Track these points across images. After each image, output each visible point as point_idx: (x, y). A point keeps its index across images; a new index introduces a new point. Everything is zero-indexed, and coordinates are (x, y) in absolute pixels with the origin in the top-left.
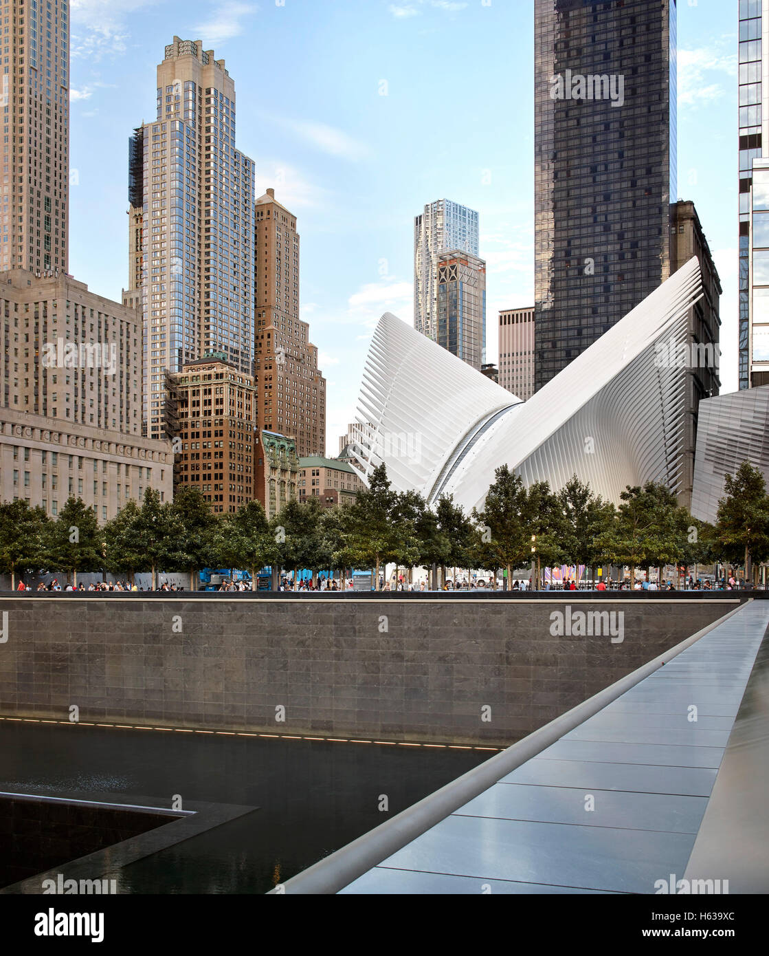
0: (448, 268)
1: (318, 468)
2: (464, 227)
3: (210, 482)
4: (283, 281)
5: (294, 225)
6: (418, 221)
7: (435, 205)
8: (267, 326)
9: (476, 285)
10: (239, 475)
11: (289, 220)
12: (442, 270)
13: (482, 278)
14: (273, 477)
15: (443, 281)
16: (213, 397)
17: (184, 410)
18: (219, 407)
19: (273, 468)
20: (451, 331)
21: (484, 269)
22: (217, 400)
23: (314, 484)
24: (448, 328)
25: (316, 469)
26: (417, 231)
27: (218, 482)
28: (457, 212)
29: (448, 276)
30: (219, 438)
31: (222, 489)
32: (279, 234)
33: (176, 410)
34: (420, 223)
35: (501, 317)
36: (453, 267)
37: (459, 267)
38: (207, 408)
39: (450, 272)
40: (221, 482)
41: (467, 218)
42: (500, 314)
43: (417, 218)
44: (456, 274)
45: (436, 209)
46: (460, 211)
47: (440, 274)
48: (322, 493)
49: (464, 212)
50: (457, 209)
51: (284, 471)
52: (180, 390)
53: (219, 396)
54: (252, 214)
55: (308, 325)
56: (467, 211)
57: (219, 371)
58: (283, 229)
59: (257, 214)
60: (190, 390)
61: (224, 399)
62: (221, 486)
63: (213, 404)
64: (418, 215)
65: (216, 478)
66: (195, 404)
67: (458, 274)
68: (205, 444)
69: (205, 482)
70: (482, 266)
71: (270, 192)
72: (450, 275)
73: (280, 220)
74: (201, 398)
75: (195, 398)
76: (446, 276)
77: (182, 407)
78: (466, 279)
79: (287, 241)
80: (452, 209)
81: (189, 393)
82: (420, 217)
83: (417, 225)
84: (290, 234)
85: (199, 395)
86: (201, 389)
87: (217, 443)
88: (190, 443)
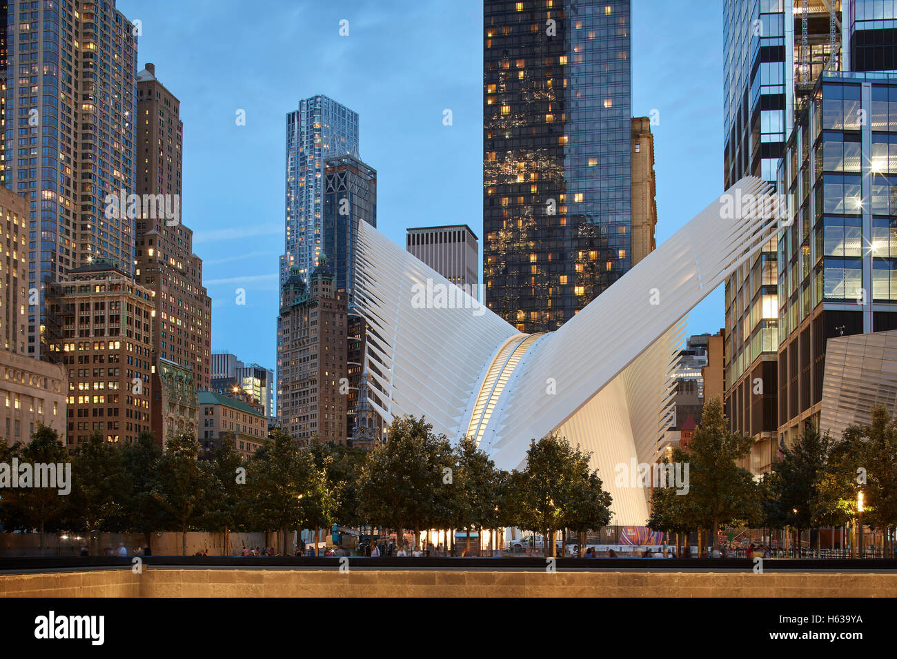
0: (336, 175)
1: (211, 406)
2: (344, 130)
3: (101, 419)
4: (165, 177)
5: (177, 111)
6: (291, 118)
7: (312, 101)
8: (148, 231)
9: (367, 198)
10: (136, 412)
11: (172, 104)
12: (330, 177)
13: (373, 190)
14: (171, 415)
15: (330, 190)
16: (106, 313)
17: (69, 328)
18: (114, 326)
19: (172, 405)
20: (339, 250)
21: (375, 180)
22: (112, 317)
23: (206, 425)
24: (336, 246)
25: (209, 406)
26: (289, 130)
27: (111, 419)
28: (336, 112)
29: (336, 184)
30: (113, 365)
31: (117, 428)
32: (162, 119)
33: (59, 326)
34: (293, 121)
35: (409, 236)
36: (342, 175)
37: (349, 175)
38: (99, 326)
39: (339, 180)
40: (116, 419)
41: (346, 120)
42: (408, 232)
43: (289, 115)
44: (345, 183)
45: (312, 106)
46: (339, 110)
47: (327, 182)
48: (216, 436)
49: (344, 113)
50: (335, 108)
51: (182, 409)
52: (65, 302)
53: (114, 313)
54: (134, 92)
55: (192, 233)
56: (347, 111)
57: (115, 281)
58: (166, 115)
59: (140, 93)
60: (77, 303)
61: (121, 316)
62: (116, 424)
63: (106, 322)
64: (291, 111)
65: (110, 414)
66: (85, 320)
67: (349, 184)
68: (96, 371)
69: (95, 419)
70: (372, 176)
71: (150, 67)
72: (339, 184)
73: (162, 102)
74: (92, 313)
75: (84, 314)
76: (333, 185)
77: (67, 324)
78: (356, 190)
79: (170, 130)
80: (331, 108)
81: (77, 307)
82: (294, 114)
83: (289, 123)
84: (173, 120)
85: (89, 310)
86: (92, 302)
87: (111, 371)
88: (76, 370)
